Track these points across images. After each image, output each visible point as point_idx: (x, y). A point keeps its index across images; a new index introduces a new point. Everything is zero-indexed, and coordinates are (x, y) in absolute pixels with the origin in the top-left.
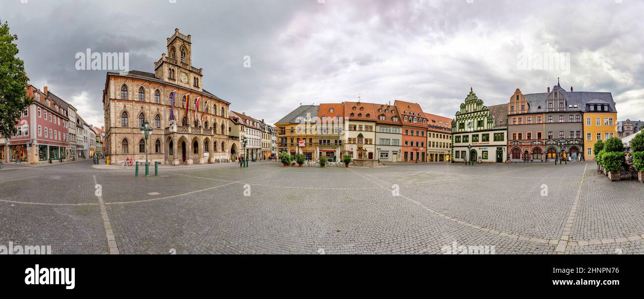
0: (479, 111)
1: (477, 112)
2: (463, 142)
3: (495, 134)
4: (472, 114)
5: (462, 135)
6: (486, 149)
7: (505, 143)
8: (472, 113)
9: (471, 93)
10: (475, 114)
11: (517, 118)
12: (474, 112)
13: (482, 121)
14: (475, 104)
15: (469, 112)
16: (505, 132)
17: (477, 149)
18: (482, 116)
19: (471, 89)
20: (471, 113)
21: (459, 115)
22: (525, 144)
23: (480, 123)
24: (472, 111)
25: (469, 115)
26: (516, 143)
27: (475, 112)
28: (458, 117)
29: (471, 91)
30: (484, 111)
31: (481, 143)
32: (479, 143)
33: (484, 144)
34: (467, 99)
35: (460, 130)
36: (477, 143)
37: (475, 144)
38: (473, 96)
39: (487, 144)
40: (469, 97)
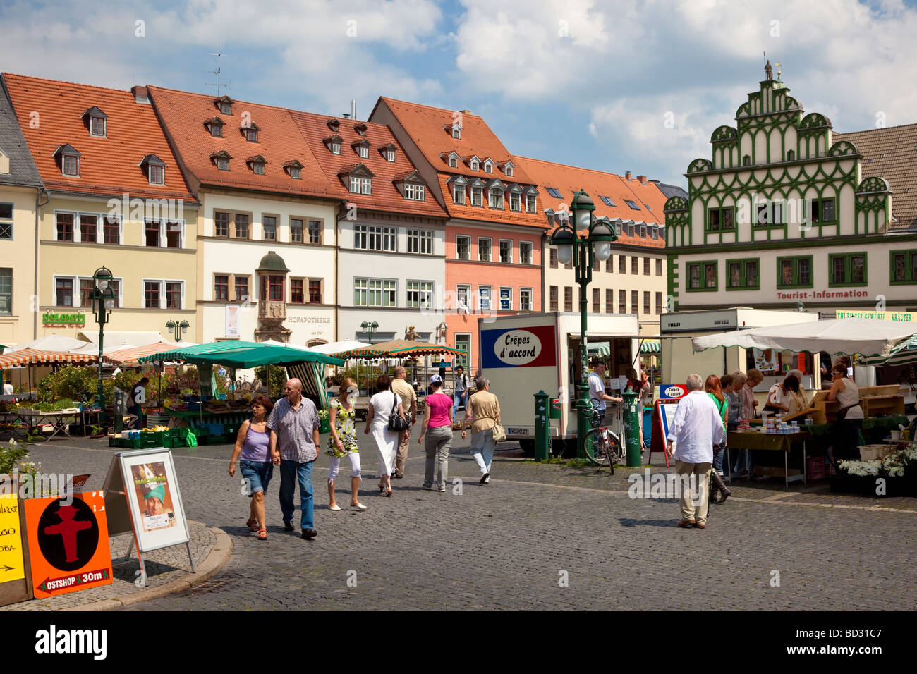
0: (808, 162)
1: (802, 164)
2: (730, 287)
3: (895, 254)
4: (778, 174)
5: (722, 259)
8: (776, 166)
9: (763, 84)
10: (794, 173)
12: (784, 166)
13: (830, 200)
14: (791, 135)
15: (761, 158)
18: (829, 181)
19: (768, 69)
20: (769, 167)
21: (705, 175)
23: (821, 212)
24: (776, 158)
25: (760, 176)
27: (794, 165)
28: (697, 183)
29: (764, 78)
30: (837, 160)
31: (826, 292)
32: (814, 293)
33: (839, 294)
34: (748, 111)
35: (713, 239)
36: (801, 291)
37: (796, 296)
38: (777, 99)
39: (855, 295)
40: (758, 101)
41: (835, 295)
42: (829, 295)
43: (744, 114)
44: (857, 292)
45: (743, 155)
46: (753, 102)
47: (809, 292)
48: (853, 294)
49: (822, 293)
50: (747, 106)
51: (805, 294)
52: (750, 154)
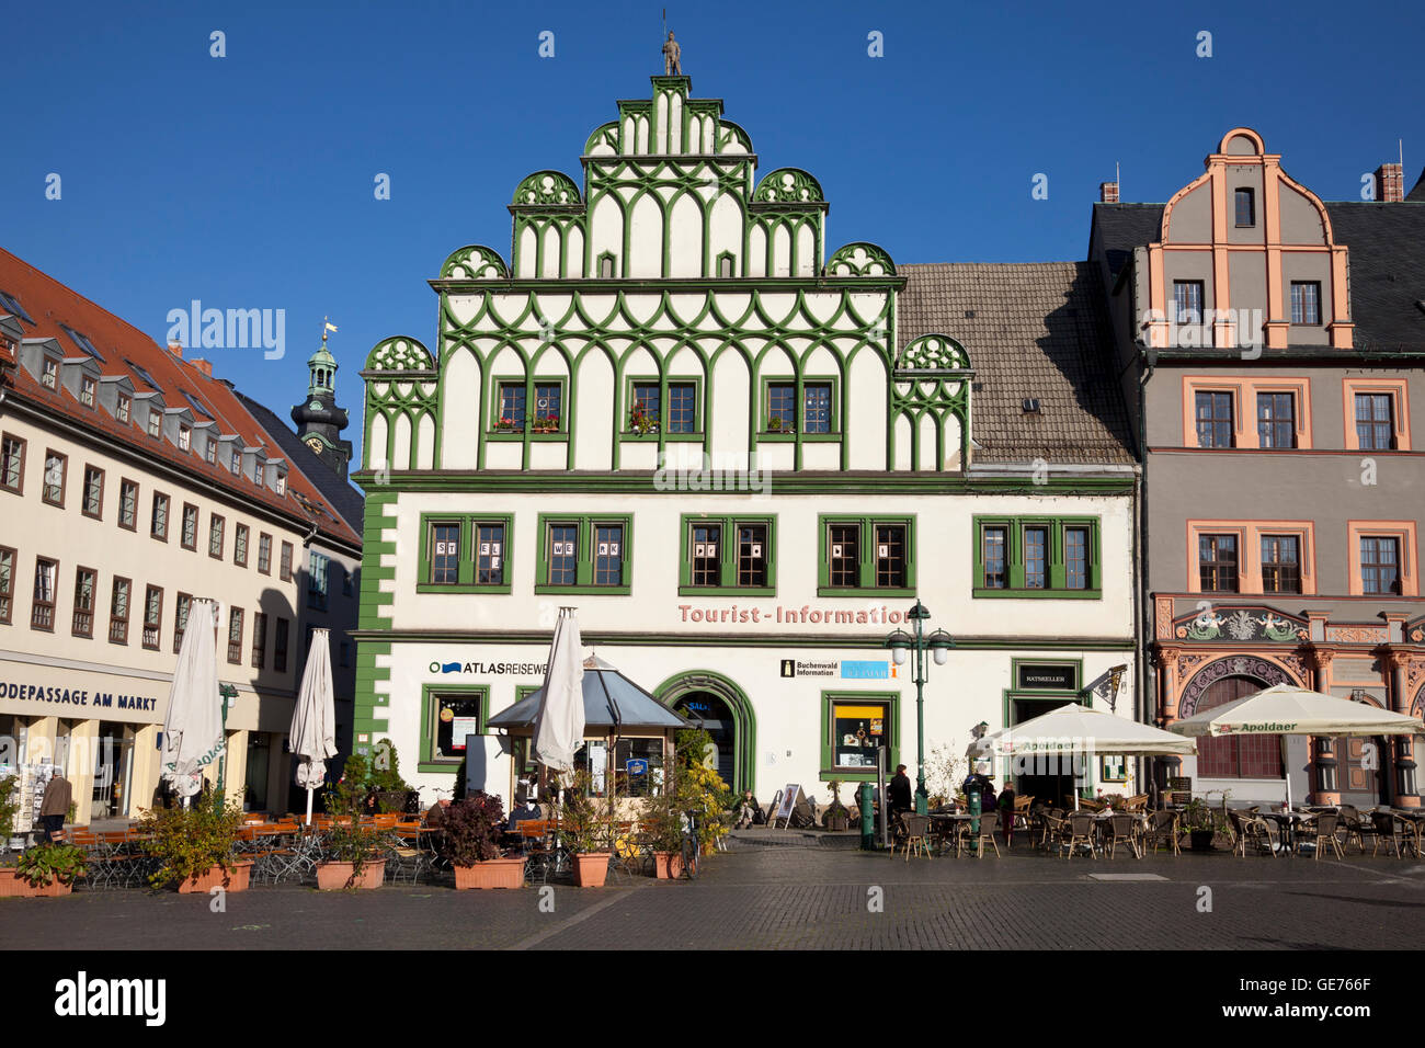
0: (771, 285)
1: (754, 289)
3: (985, 525)
4: (688, 307)
5: (526, 511)
6: (878, 670)
7: (1112, 612)
8: (685, 287)
10: (733, 306)
11: (1248, 387)
12: (707, 288)
13: (824, 383)
14: (727, 213)
15: (644, 266)
16: (1114, 518)
17: (749, 671)
18: (822, 335)
20: (664, 287)
21: (490, 291)
22: (1334, 635)
23: (802, 409)
24: (685, 266)
25: (643, 307)
26: (1243, 628)
27: (732, 288)
28: (466, 308)
30: (843, 288)
31: (810, 611)
32: (779, 610)
33: (843, 616)
34: (616, 144)
35: (504, 456)
36: (745, 604)
37: (729, 617)
38: (695, 123)
39: (884, 622)
40: (644, 123)
41: (832, 618)
42: (816, 617)
43: (603, 149)
44: (888, 613)
45: (597, 250)
46: (629, 124)
47: (763, 605)
48: (879, 617)
49: (799, 611)
50: (613, 132)
51: (755, 612)
52: (617, 251)
